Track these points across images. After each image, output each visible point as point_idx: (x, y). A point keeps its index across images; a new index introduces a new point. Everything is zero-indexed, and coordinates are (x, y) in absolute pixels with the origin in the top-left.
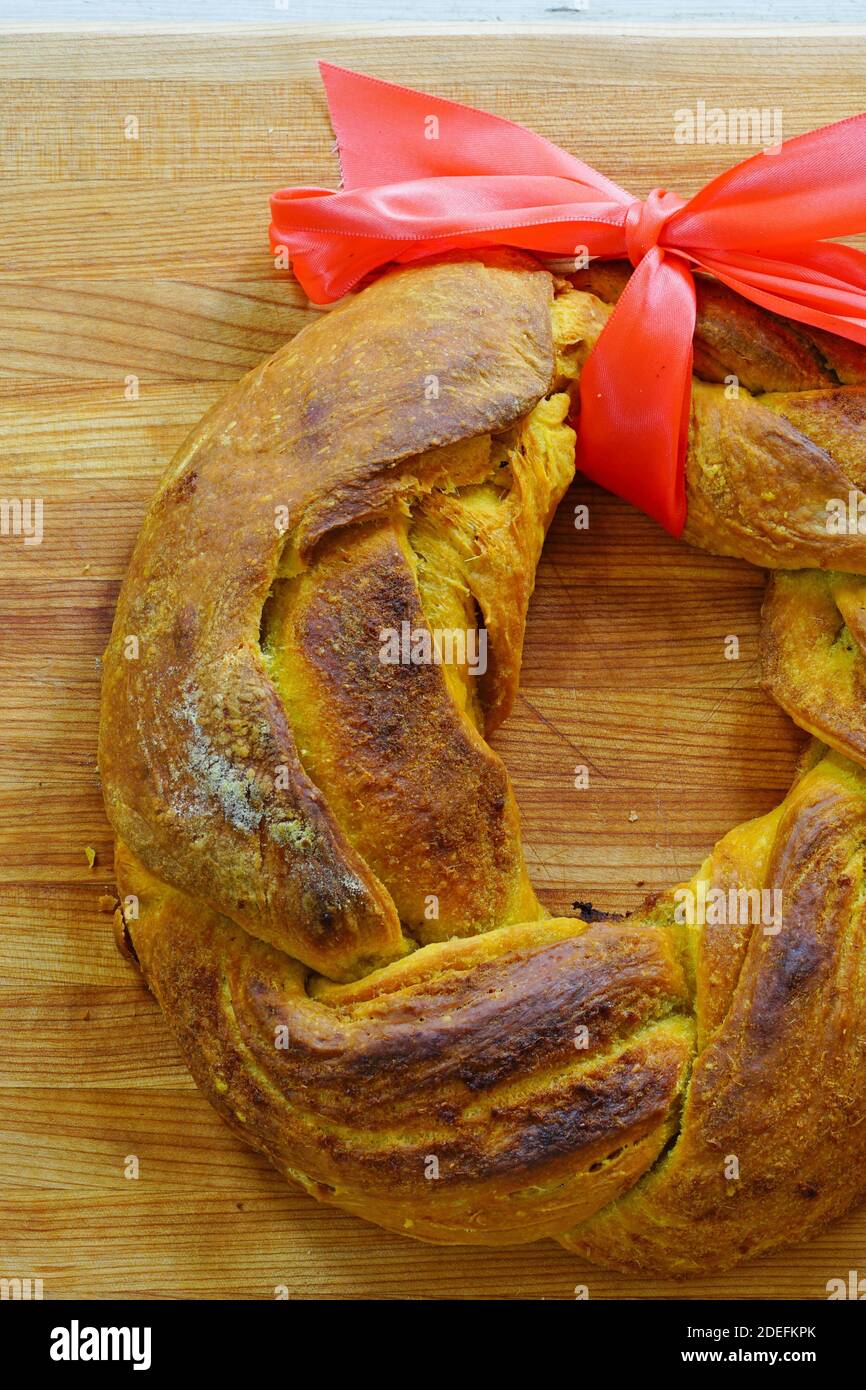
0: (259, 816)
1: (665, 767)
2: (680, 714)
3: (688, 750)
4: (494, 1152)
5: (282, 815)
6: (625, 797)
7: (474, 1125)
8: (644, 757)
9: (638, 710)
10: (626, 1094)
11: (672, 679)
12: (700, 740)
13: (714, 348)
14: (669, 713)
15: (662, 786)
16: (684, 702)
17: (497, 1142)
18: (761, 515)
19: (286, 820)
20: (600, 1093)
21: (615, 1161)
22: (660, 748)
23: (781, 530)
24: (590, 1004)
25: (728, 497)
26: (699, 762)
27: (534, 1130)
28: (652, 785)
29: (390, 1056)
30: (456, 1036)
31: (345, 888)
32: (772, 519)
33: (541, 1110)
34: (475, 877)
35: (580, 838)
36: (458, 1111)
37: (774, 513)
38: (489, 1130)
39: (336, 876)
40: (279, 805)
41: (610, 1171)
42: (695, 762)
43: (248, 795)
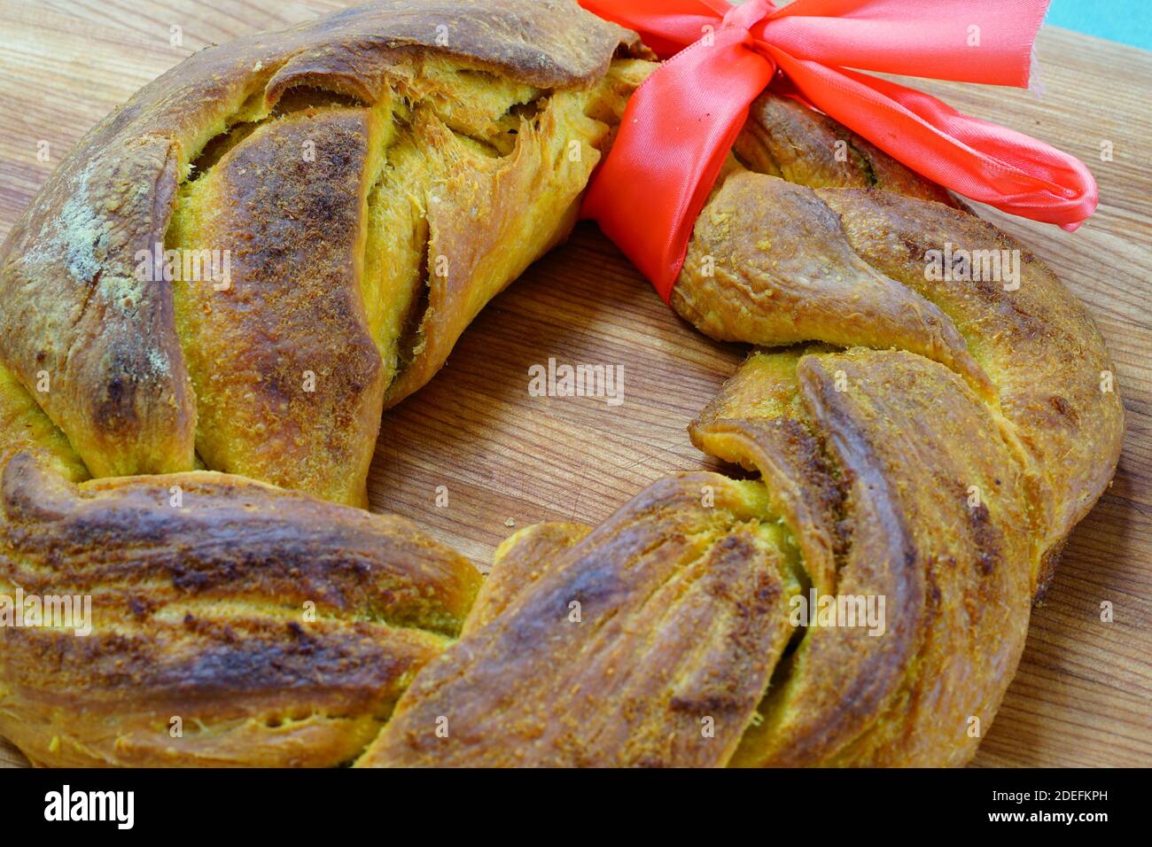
0: (97, 268)
1: (565, 492)
2: (601, 454)
3: (595, 486)
4: (168, 661)
5: (119, 269)
6: (511, 505)
7: (163, 627)
8: (547, 478)
9: (561, 438)
10: (342, 655)
11: (608, 424)
12: (611, 482)
13: (768, 133)
14: (592, 450)
15: (553, 507)
16: (611, 446)
17: (178, 649)
18: (750, 262)
19: (121, 275)
20: (312, 641)
21: (298, 724)
22: (567, 475)
23: (764, 276)
24: (348, 556)
25: (725, 244)
26: (602, 499)
27: (224, 650)
28: (542, 503)
29: (107, 527)
30: (186, 527)
31: (147, 362)
32: (759, 267)
33: (242, 634)
34: (299, 441)
35: (446, 524)
36: (152, 607)
37: (764, 261)
38: (175, 638)
39: (144, 345)
40: (121, 260)
41: (287, 733)
42: (598, 498)
43: (96, 244)
